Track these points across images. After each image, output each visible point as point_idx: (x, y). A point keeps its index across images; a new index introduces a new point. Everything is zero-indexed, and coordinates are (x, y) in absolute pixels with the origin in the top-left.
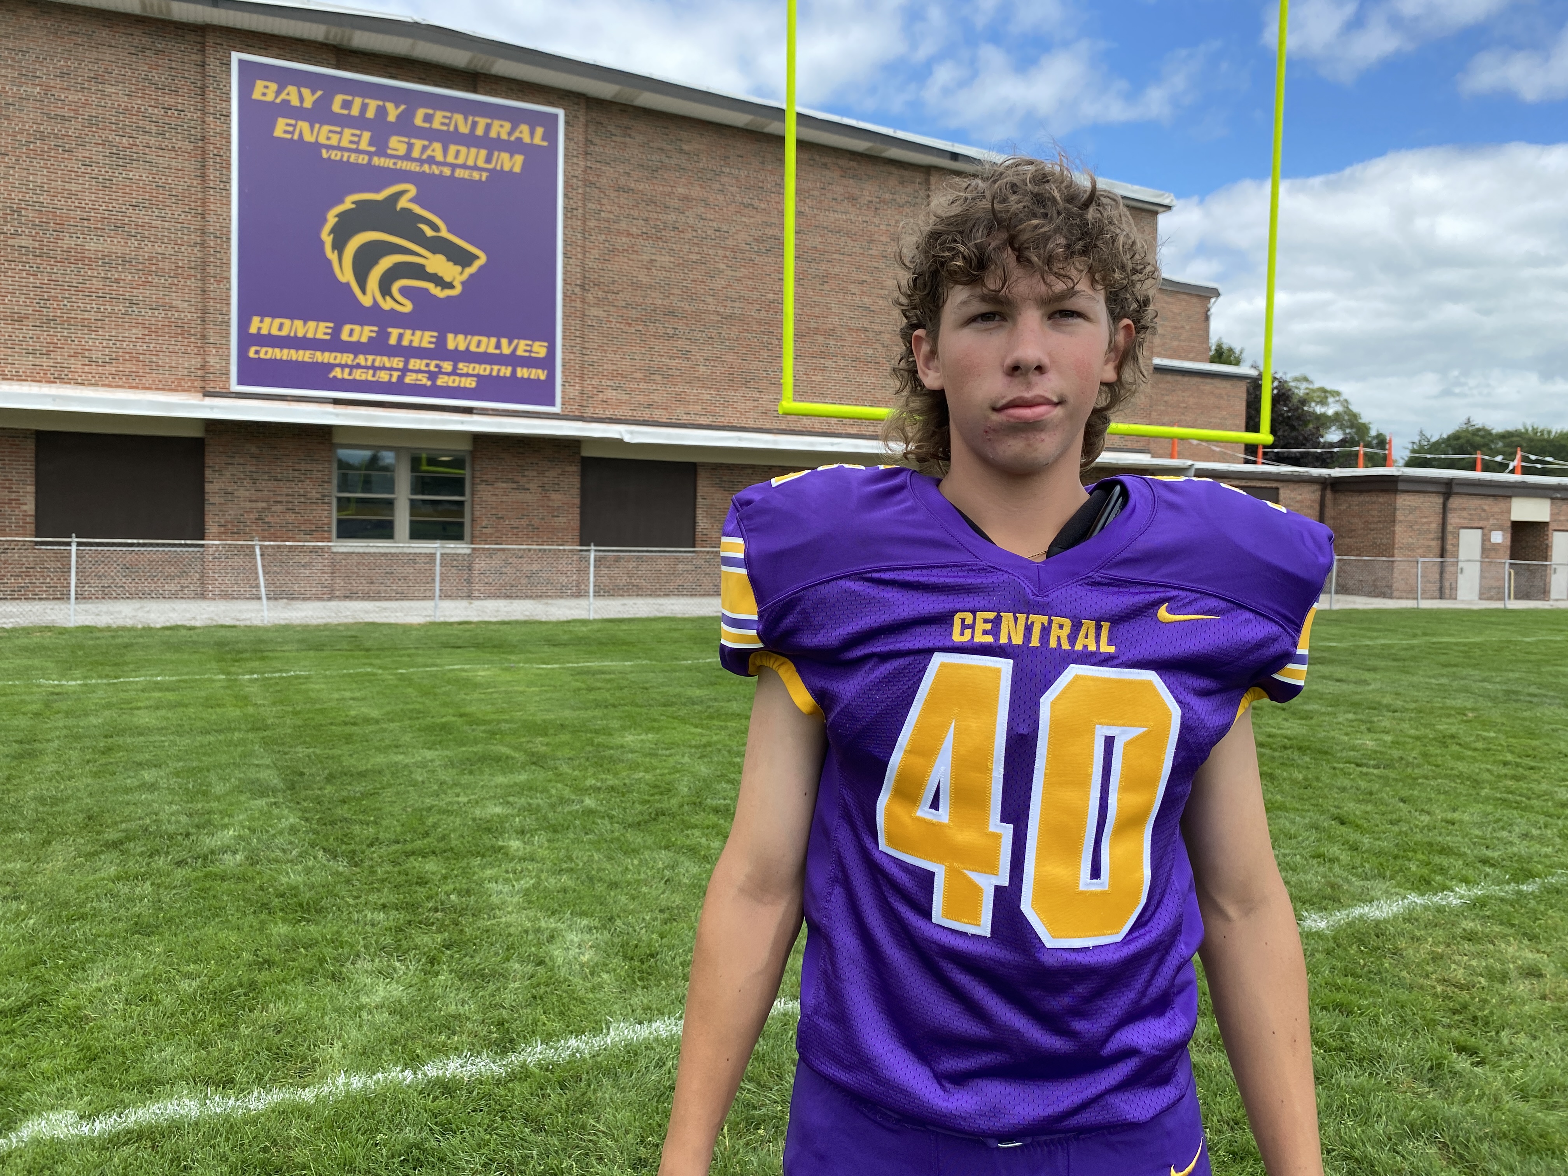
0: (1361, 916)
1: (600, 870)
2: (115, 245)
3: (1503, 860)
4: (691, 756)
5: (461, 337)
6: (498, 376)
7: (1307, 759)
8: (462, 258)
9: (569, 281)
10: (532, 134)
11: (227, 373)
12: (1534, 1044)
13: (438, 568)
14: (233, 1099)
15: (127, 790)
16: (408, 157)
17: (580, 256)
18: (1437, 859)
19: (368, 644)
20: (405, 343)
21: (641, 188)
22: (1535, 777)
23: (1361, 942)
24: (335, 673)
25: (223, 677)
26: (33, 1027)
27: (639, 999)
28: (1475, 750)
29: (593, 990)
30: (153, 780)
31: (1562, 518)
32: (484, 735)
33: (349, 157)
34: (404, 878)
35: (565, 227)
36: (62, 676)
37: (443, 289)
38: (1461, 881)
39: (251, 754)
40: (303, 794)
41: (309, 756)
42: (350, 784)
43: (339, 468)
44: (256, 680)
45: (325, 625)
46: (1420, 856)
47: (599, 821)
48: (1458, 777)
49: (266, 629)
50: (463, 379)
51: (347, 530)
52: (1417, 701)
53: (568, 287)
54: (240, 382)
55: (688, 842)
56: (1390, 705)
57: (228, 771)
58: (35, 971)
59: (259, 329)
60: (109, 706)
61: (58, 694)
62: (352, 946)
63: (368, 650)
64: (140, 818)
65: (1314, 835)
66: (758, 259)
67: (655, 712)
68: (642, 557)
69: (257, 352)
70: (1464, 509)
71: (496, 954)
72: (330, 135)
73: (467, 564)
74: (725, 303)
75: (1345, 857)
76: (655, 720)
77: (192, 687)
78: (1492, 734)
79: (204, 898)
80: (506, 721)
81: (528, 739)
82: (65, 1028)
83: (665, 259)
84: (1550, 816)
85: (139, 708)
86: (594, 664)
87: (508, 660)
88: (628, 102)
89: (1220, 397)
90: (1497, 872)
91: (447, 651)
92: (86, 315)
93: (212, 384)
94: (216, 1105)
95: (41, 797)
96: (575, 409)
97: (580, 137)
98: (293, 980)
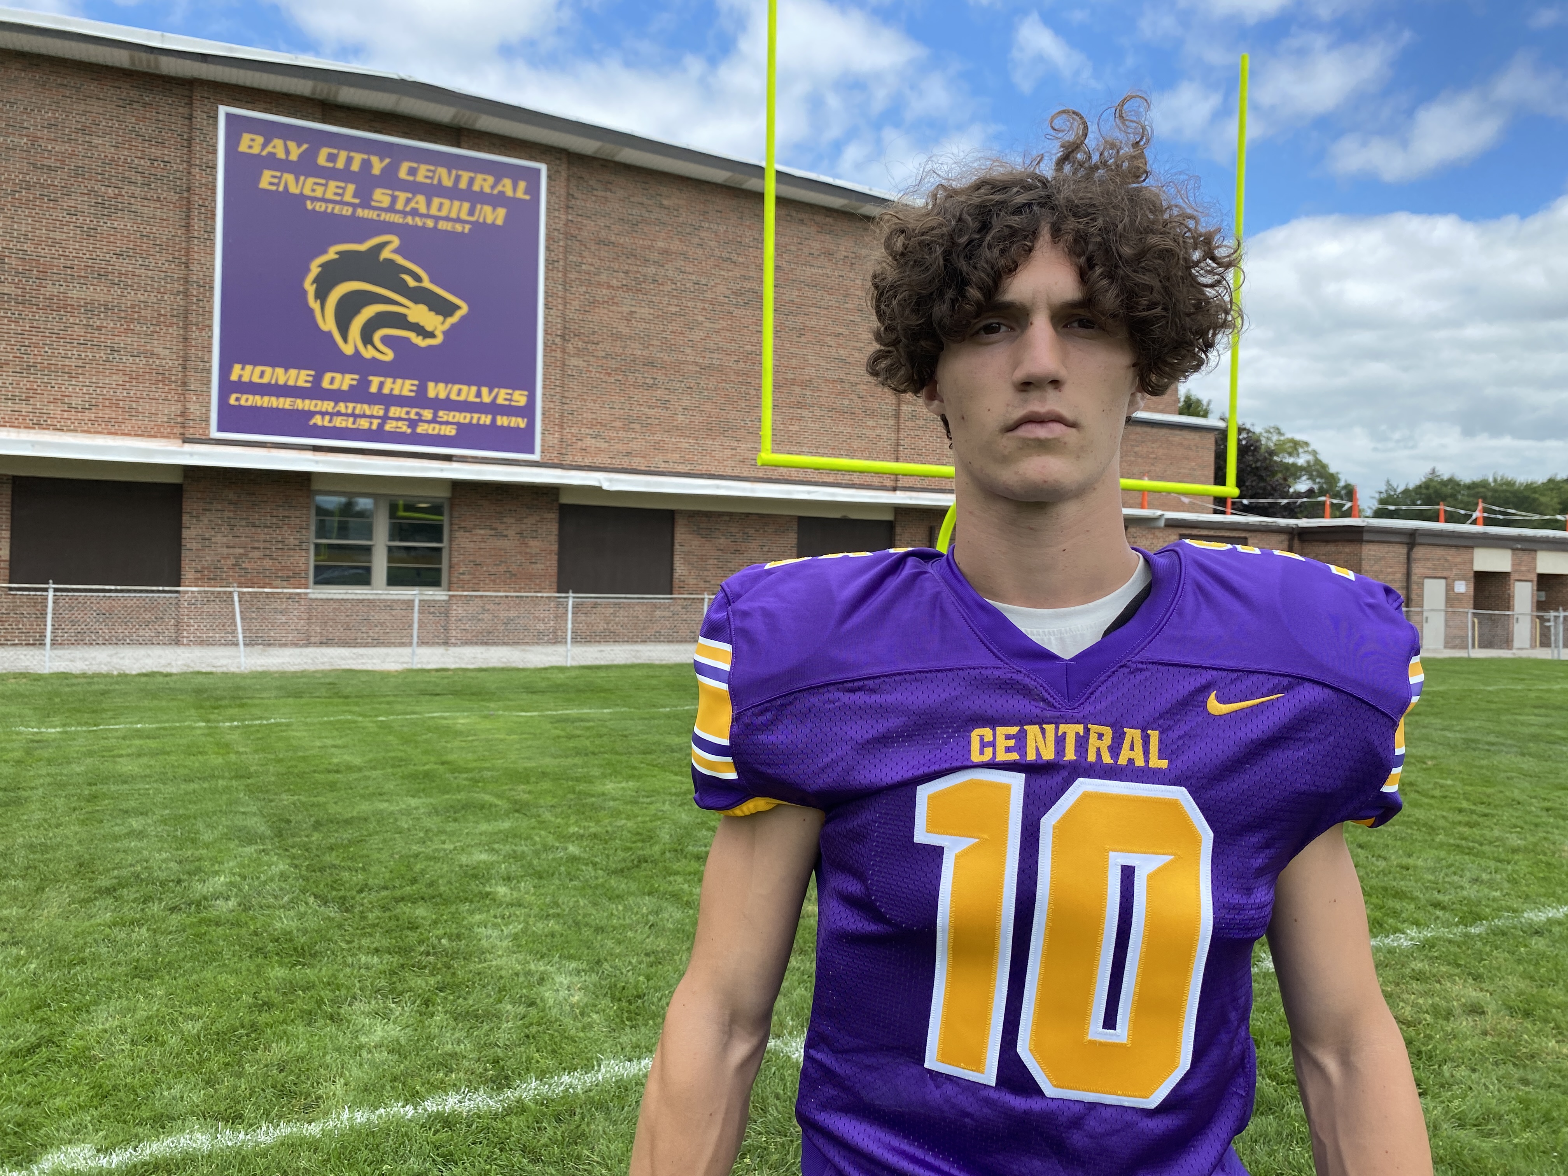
1: (585, 916)
2: (98, 293)
3: (1453, 903)
4: (672, 803)
5: (441, 386)
6: (478, 424)
8: (444, 308)
9: (549, 331)
10: (515, 187)
11: (207, 420)
12: (1473, 1076)
13: (416, 615)
14: (243, 1133)
15: (116, 838)
16: (391, 209)
17: (560, 307)
18: (1391, 903)
19: (348, 691)
20: (386, 391)
21: (621, 241)
22: (1488, 823)
24: (316, 720)
25: (203, 724)
26: (43, 1067)
27: (627, 1037)
28: (1433, 797)
29: (584, 1029)
30: (140, 828)
31: (1524, 569)
32: (467, 783)
33: (333, 209)
34: (395, 923)
35: (546, 279)
36: (41, 723)
38: (1413, 924)
39: (237, 802)
40: (290, 841)
41: (294, 804)
42: (337, 831)
43: (317, 514)
44: (237, 727)
45: (303, 672)
46: (1375, 900)
47: (584, 868)
49: (243, 676)
50: (443, 427)
51: (324, 577)
53: (549, 337)
54: (220, 429)
55: (670, 889)
57: (214, 818)
58: (40, 1014)
59: (240, 376)
60: (90, 754)
61: (37, 742)
62: (348, 989)
63: (347, 697)
64: (131, 865)
66: (736, 312)
67: (635, 760)
68: (619, 604)
69: (237, 399)
70: (1428, 559)
71: (489, 996)
72: (315, 187)
73: (445, 610)
74: (704, 354)
76: (635, 768)
77: (172, 735)
78: (1449, 782)
79: (200, 943)
80: (488, 769)
81: (510, 786)
82: (75, 1068)
83: (644, 311)
84: (1500, 861)
85: (121, 756)
86: (573, 712)
87: (487, 708)
88: (609, 158)
89: (1189, 448)
90: (1447, 915)
91: (427, 697)
92: (67, 362)
93: (191, 431)
94: (227, 1139)
95: (31, 844)
96: (554, 457)
97: (561, 191)
98: (293, 1022)
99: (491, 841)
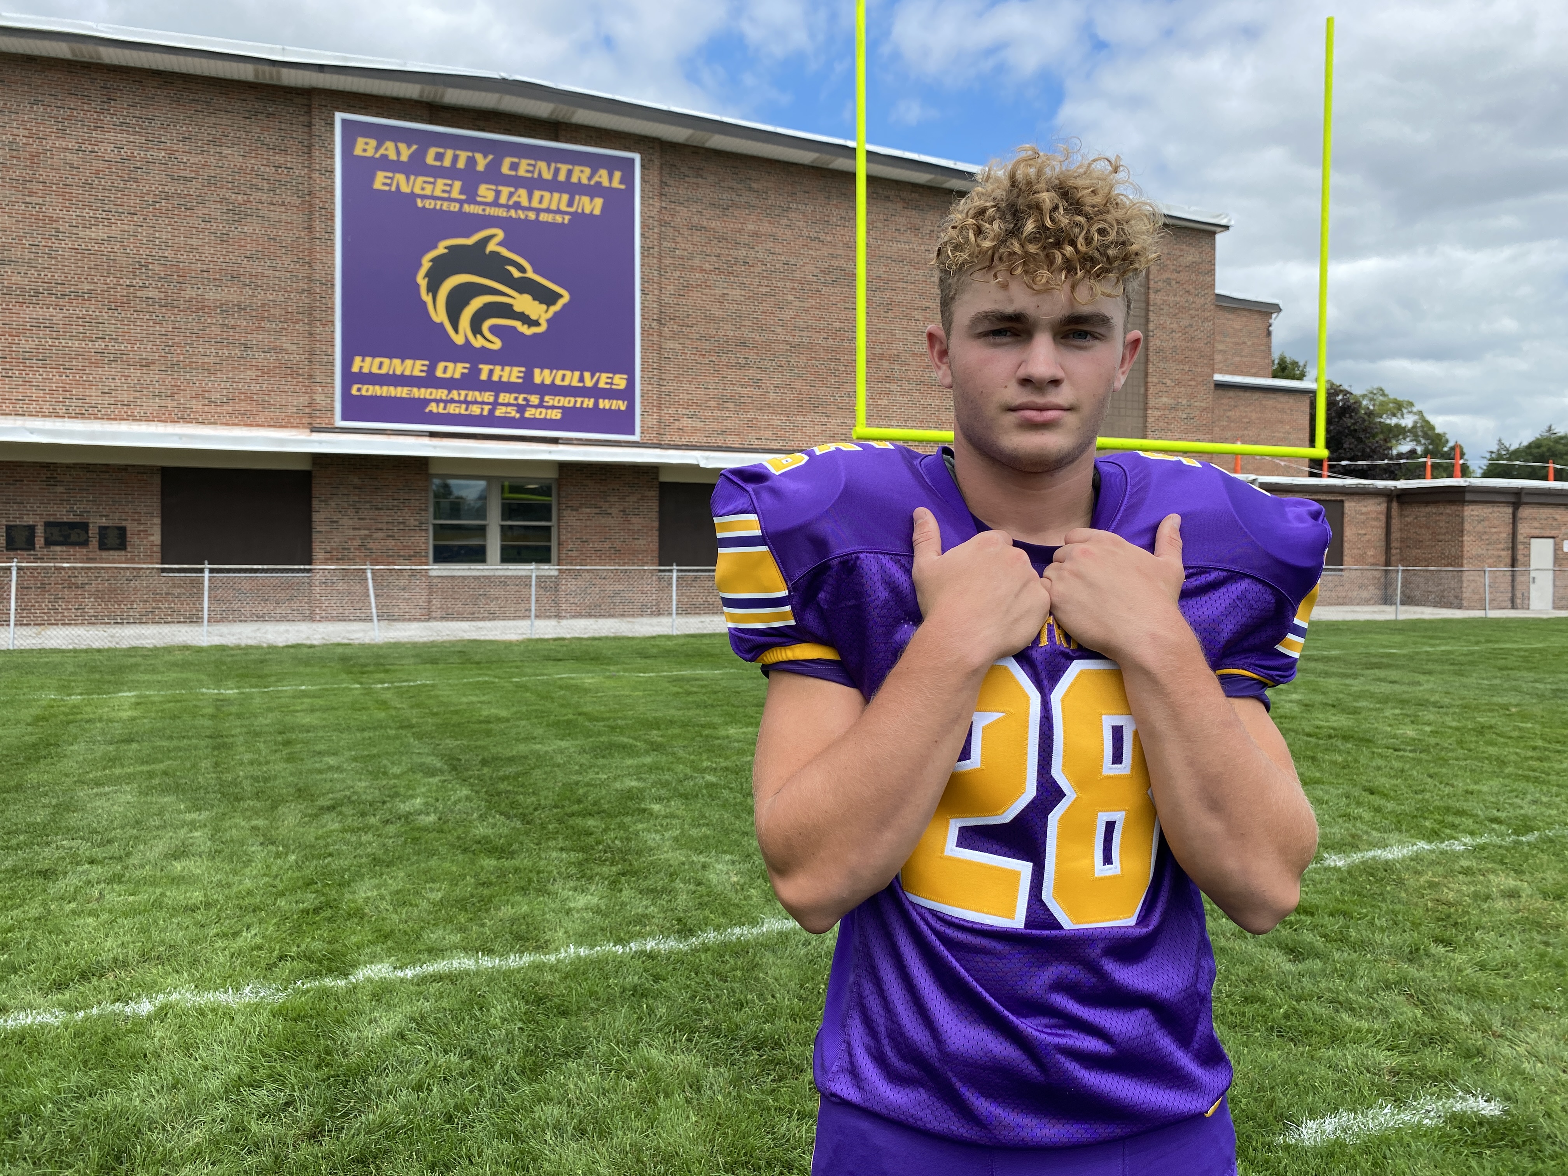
0: (1374, 858)
2: (232, 294)
3: (1510, 819)
5: (546, 372)
6: (581, 408)
7: (1349, 745)
8: (547, 297)
9: (646, 316)
10: (611, 177)
11: (332, 410)
13: (533, 589)
14: (498, 960)
15: (320, 771)
16: (495, 203)
17: (656, 292)
19: (477, 658)
20: (495, 378)
21: (713, 225)
23: (1370, 874)
24: (456, 682)
25: (358, 686)
28: (1510, 738)
29: (745, 899)
32: (605, 729)
33: (442, 205)
34: (572, 831)
35: (642, 265)
36: (218, 686)
38: (1468, 834)
39: (410, 745)
40: (466, 774)
41: (459, 747)
42: (503, 766)
43: (435, 496)
44: (388, 688)
45: (433, 642)
46: (1436, 816)
48: (1487, 758)
49: (380, 647)
50: (549, 411)
51: (443, 555)
52: (1464, 698)
53: (646, 322)
54: (344, 418)
56: (1438, 702)
57: (395, 757)
58: (313, 887)
59: (361, 368)
60: (270, 710)
61: (222, 700)
62: (548, 873)
63: (478, 663)
64: (341, 791)
65: (1344, 801)
66: (824, 290)
69: (359, 390)
70: (1535, 519)
71: (663, 878)
72: (425, 185)
73: (555, 583)
74: (794, 333)
77: (335, 695)
78: (1529, 725)
79: (418, 844)
80: (621, 718)
81: (645, 732)
83: (736, 293)
85: (297, 711)
86: (687, 673)
87: (608, 670)
88: (700, 145)
89: (1283, 411)
90: (1502, 827)
91: (551, 663)
92: (206, 360)
93: (318, 420)
94: (487, 963)
95: (252, 777)
96: (653, 438)
97: (655, 179)
98: (512, 893)
99: (638, 773)
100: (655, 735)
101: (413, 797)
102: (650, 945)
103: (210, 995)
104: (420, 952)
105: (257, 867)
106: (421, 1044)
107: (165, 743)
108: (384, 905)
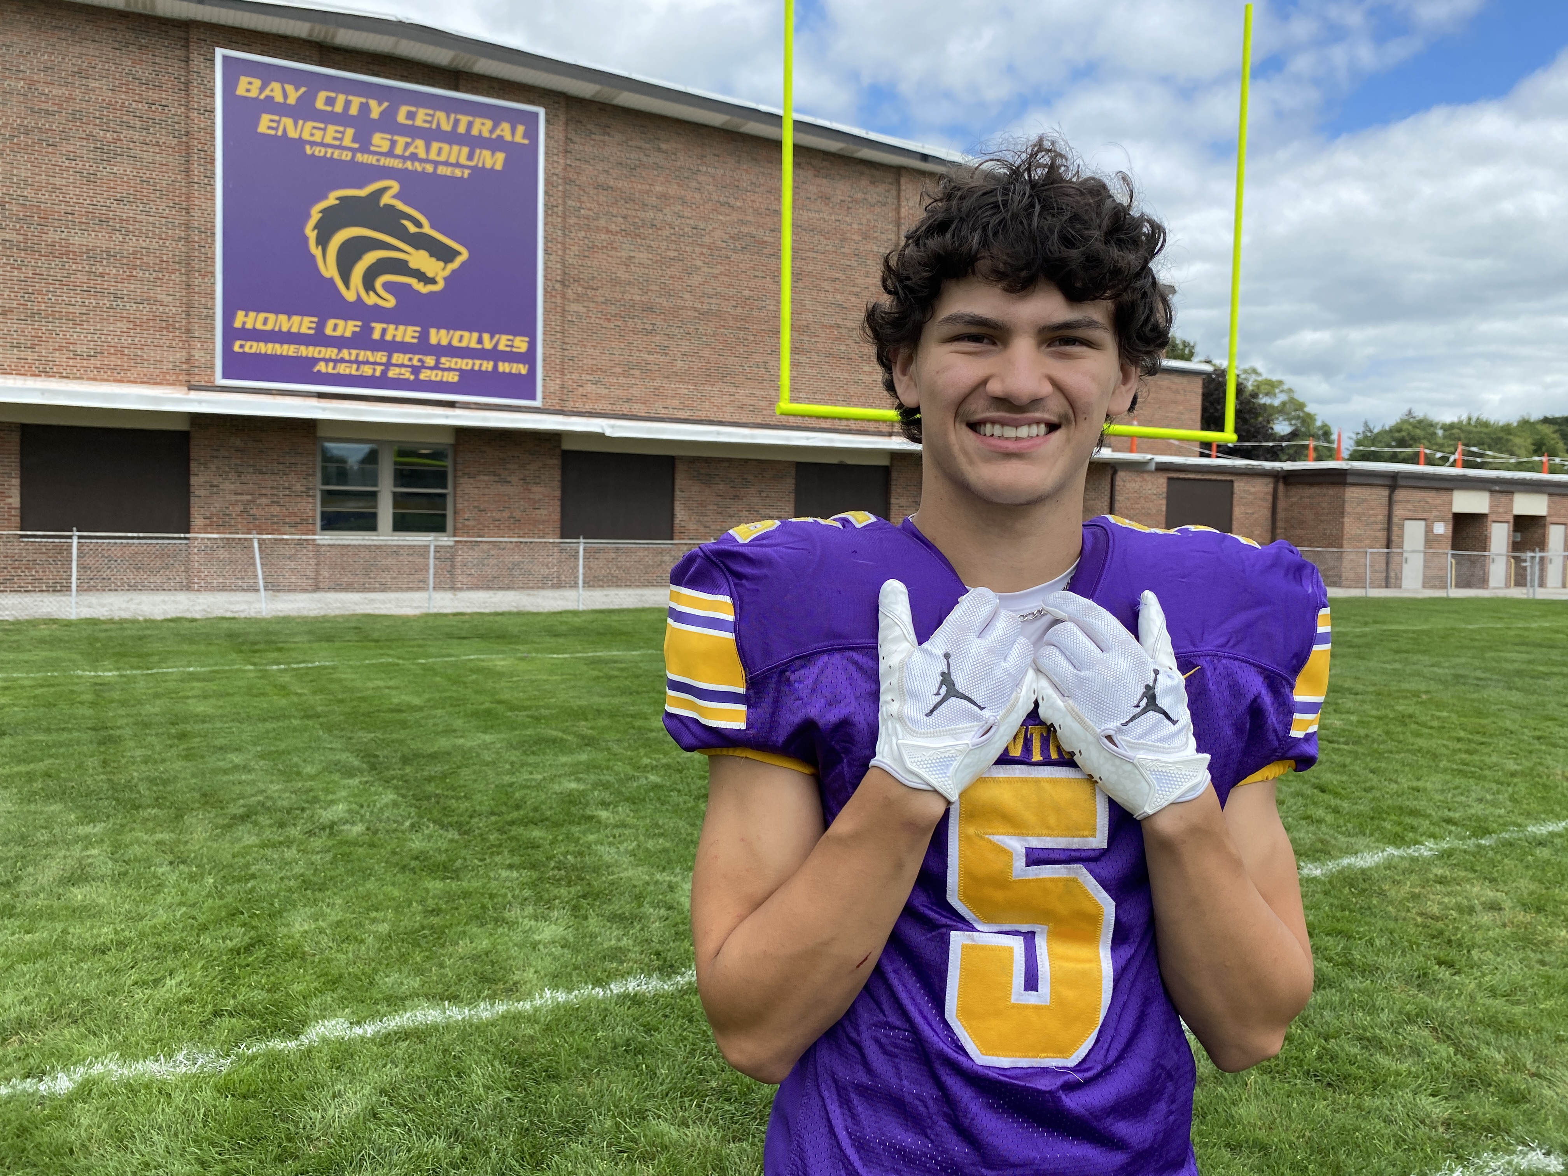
0: (1349, 865)
2: (100, 239)
3: (1464, 820)
5: (443, 332)
6: (480, 371)
8: (445, 254)
9: (549, 277)
10: (513, 131)
11: (212, 367)
12: (1498, 959)
13: (432, 561)
14: (466, 1010)
15: (225, 772)
16: (390, 154)
17: (560, 253)
18: (1408, 820)
19: (376, 635)
20: (388, 337)
21: (620, 186)
22: (1486, 751)
23: (1351, 886)
24: (358, 663)
25: (251, 667)
28: (1431, 728)
31: (1501, 510)
32: (529, 720)
33: (333, 153)
34: (517, 843)
35: (546, 224)
36: (95, 667)
37: (426, 284)
38: (1430, 837)
39: (319, 739)
40: (387, 774)
41: (374, 741)
42: (426, 765)
43: (323, 461)
44: (285, 670)
45: (323, 617)
46: (1393, 817)
48: (1419, 751)
49: (268, 621)
50: (446, 373)
51: (331, 522)
52: (1375, 685)
53: (549, 283)
54: (225, 376)
57: (307, 754)
59: (244, 323)
60: (158, 695)
61: (101, 685)
63: (377, 641)
64: (252, 795)
65: (1300, 801)
66: (734, 257)
68: (621, 549)
69: (242, 346)
70: (1408, 501)
71: (629, 902)
72: (314, 131)
73: (451, 555)
74: (702, 299)
75: (1330, 818)
77: (227, 678)
78: (1445, 714)
80: (544, 707)
81: (572, 723)
83: (643, 256)
84: (1500, 784)
85: (188, 698)
87: (519, 651)
88: (607, 101)
89: (1177, 392)
90: (1459, 829)
91: (456, 641)
92: (71, 309)
93: (197, 378)
94: (456, 1013)
95: (148, 778)
96: (555, 403)
97: (560, 135)
98: (466, 924)
99: (575, 772)
100: (584, 727)
101: (333, 802)
102: (632, 986)
103: (139, 1066)
104: (376, 1003)
105: (169, 895)
106: (398, 1125)
107: (41, 737)
108: (325, 941)
